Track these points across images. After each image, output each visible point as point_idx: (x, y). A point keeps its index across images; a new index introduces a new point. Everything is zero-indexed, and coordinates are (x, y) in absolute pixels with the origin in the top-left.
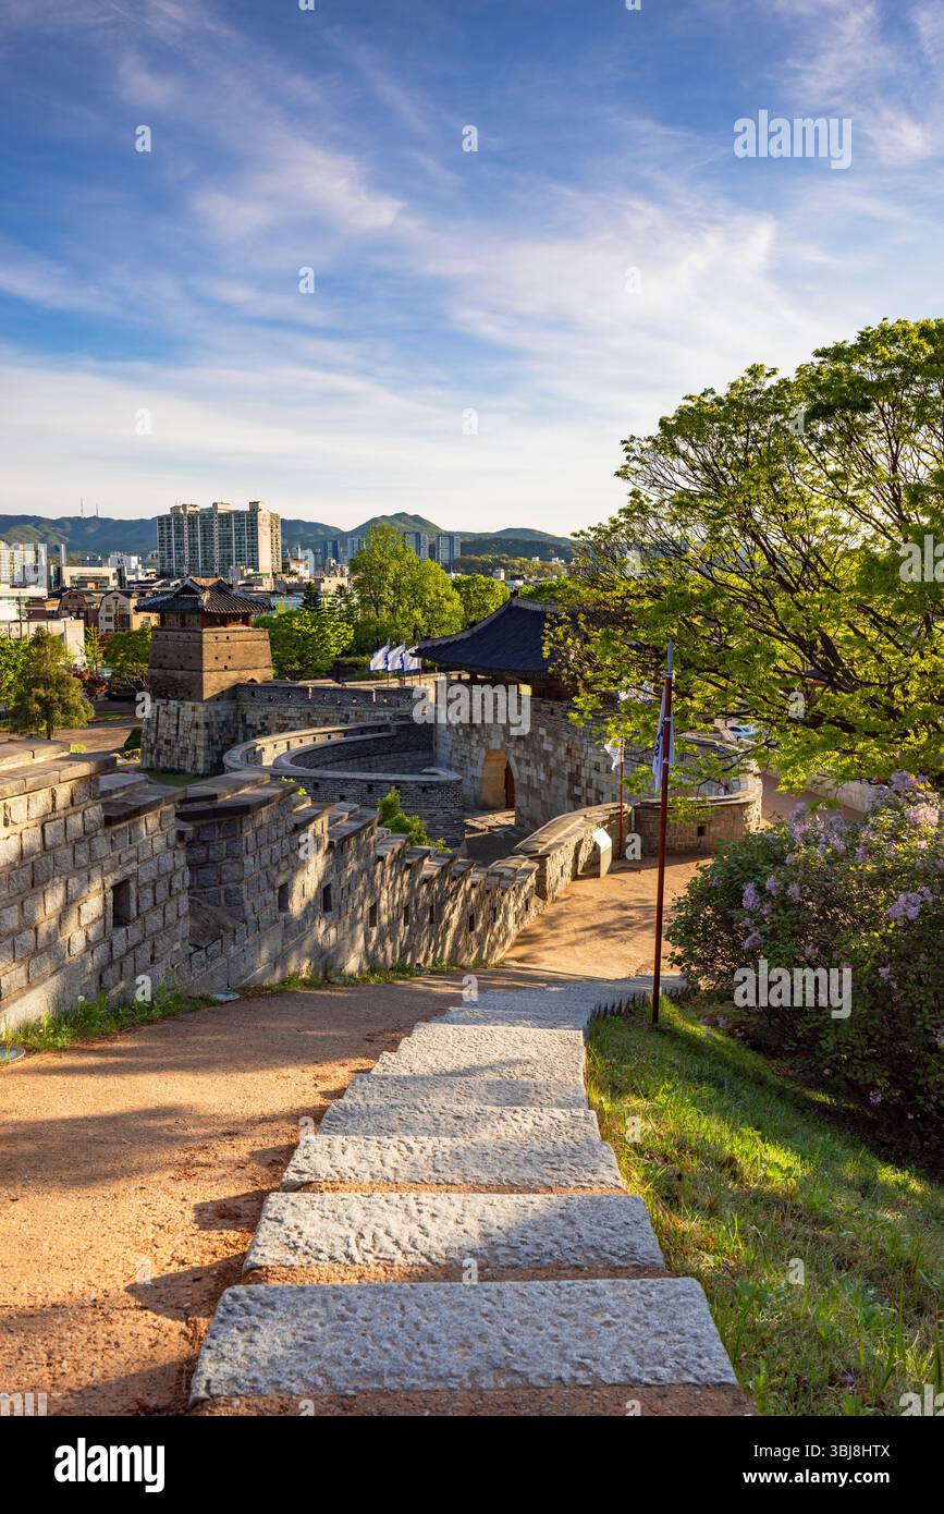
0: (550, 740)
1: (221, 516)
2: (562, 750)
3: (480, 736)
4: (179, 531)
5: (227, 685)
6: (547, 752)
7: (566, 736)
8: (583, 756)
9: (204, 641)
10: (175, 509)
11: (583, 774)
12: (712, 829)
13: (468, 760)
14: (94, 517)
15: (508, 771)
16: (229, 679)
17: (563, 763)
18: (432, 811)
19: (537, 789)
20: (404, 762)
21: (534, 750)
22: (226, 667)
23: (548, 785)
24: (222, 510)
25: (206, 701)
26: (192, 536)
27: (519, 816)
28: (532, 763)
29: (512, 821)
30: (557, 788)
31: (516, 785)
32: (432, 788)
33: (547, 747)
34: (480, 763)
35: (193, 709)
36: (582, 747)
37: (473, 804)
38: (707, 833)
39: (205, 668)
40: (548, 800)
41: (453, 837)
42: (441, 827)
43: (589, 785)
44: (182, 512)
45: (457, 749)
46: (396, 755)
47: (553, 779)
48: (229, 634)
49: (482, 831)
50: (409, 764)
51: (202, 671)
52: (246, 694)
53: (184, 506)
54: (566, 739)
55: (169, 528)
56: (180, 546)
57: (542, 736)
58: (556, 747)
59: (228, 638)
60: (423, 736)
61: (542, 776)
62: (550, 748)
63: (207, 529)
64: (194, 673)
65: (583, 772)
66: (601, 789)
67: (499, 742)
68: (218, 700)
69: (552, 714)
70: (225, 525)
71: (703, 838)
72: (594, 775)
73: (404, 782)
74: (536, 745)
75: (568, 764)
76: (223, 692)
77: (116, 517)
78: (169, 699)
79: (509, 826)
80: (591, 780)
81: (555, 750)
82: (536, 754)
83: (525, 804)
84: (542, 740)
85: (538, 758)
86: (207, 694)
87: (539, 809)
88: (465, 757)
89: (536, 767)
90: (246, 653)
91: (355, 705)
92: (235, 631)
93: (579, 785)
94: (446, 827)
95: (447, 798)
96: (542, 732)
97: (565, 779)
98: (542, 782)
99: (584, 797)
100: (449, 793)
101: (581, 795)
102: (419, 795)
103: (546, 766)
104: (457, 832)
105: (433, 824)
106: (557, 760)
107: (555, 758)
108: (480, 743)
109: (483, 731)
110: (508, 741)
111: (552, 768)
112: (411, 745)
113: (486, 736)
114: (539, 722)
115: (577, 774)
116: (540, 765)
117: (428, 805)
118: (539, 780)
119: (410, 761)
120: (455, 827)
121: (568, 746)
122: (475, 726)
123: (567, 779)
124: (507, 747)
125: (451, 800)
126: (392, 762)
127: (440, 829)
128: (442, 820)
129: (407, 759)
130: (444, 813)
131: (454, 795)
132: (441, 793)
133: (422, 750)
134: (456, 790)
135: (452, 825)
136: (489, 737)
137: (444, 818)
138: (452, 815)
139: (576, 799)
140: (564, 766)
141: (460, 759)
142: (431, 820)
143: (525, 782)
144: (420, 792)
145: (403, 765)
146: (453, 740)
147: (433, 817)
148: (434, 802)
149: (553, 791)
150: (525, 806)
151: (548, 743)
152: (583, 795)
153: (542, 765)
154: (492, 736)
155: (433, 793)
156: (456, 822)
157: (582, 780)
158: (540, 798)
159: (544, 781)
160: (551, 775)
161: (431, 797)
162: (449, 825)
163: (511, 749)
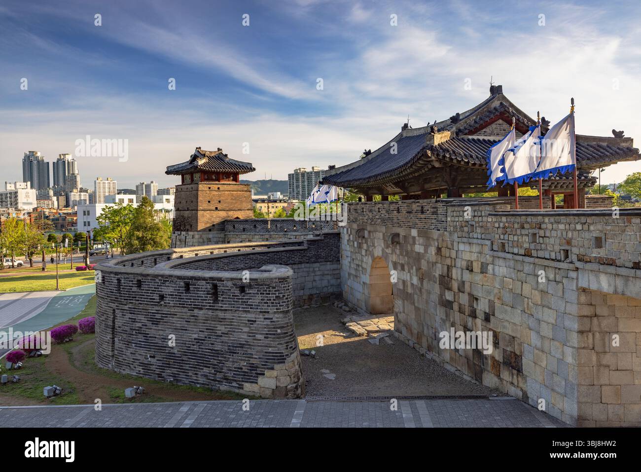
0: (421, 240)
1: (315, 172)
2: (432, 250)
3: (367, 244)
4: (297, 180)
5: (217, 221)
6: (419, 253)
7: (435, 234)
8: (454, 255)
9: (200, 189)
10: (296, 171)
11: (454, 276)
13: (360, 268)
14: (270, 180)
16: (218, 217)
17: (434, 264)
19: (411, 294)
21: (407, 254)
22: (216, 208)
23: (420, 291)
24: (316, 169)
25: (200, 231)
26: (303, 182)
27: (397, 321)
28: (406, 267)
29: (392, 327)
30: (429, 293)
31: (394, 290)
32: (250, 287)
33: (418, 248)
34: (369, 270)
35: (193, 237)
36: (452, 245)
37: (364, 308)
39: (200, 208)
40: (421, 307)
41: (276, 350)
42: (262, 337)
43: (461, 290)
44: (299, 171)
45: (353, 259)
47: (425, 282)
48: (219, 186)
49: (360, 335)
51: (197, 210)
52: (230, 227)
53: (300, 169)
54: (435, 237)
55: (293, 179)
56: (298, 187)
57: (414, 238)
58: (426, 247)
59: (219, 188)
60: (332, 250)
61: (415, 281)
62: (421, 250)
63: (309, 178)
64: (194, 212)
65: (455, 273)
66: (475, 293)
67: (380, 249)
68: (210, 230)
69: (422, 212)
70: (317, 176)
72: (467, 276)
74: (409, 248)
75: (439, 265)
76: (213, 225)
77: (279, 180)
78: (182, 231)
79: (389, 330)
80: (463, 282)
81: (426, 251)
82: (409, 257)
83: (401, 310)
84: (414, 243)
85: (411, 261)
86: (201, 226)
87: (413, 317)
88: (359, 266)
89: (409, 272)
90: (232, 199)
91: (295, 231)
92: (224, 184)
93: (450, 289)
94: (267, 338)
95: (267, 300)
96: (414, 233)
97: (436, 283)
98: (415, 287)
99: (456, 303)
100: (269, 294)
101: (453, 301)
102: (236, 296)
103: (419, 269)
104: (281, 344)
105: (252, 333)
106: (428, 262)
107: (425, 260)
108: (368, 252)
109: (369, 240)
110: (387, 248)
111: (423, 271)
112: (320, 258)
113: (371, 245)
114: (411, 224)
115: (448, 277)
116: (412, 269)
117: (246, 308)
118: (412, 284)
119: (319, 270)
120: (278, 338)
121: (438, 245)
122: (364, 237)
123: (438, 283)
124: (387, 253)
125: (273, 303)
126: (303, 271)
127: (260, 340)
128: (263, 328)
129: (317, 269)
130: (265, 319)
131: (276, 297)
132: (261, 294)
133: (330, 261)
134: (279, 290)
135: (274, 334)
136: (373, 245)
137: (265, 325)
138: (274, 322)
139: (448, 305)
140: (434, 267)
141: (355, 268)
142: (250, 327)
143: (401, 287)
144: (237, 292)
145: (313, 274)
146: (351, 252)
147: (252, 324)
148: (252, 305)
149: (425, 296)
150: (402, 311)
151: (419, 244)
152: (455, 301)
153: (414, 268)
154: (376, 245)
155: (251, 293)
156: (279, 331)
157: (453, 282)
158: (413, 303)
159: (416, 286)
160: (422, 279)
161: (250, 299)
162: (270, 334)
163: (389, 255)
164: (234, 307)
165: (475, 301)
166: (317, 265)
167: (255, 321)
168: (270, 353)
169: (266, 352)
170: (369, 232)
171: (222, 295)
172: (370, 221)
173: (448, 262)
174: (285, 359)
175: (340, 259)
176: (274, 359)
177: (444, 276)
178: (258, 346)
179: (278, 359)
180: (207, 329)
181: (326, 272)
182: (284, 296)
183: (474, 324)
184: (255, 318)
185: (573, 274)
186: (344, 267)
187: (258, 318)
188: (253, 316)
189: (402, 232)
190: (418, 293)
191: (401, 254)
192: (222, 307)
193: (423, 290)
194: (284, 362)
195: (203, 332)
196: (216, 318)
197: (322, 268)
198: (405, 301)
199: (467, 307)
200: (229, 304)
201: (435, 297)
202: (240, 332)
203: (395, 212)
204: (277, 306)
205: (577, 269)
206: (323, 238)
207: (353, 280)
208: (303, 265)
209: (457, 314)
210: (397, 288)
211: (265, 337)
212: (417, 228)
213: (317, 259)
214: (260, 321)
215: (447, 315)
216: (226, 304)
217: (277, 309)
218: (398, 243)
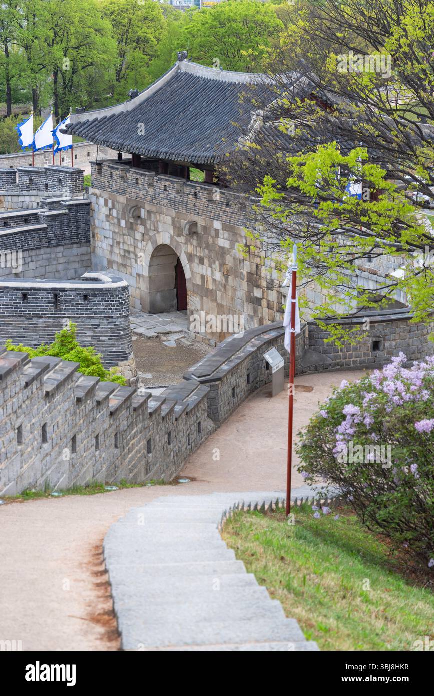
0: (226, 235)
2: (240, 247)
3: (145, 227)
6: (223, 248)
7: (243, 231)
8: (263, 254)
11: (263, 275)
12: (387, 344)
13: (132, 256)
15: (179, 268)
17: (241, 261)
18: (95, 322)
19: (212, 290)
20: (56, 259)
21: (208, 246)
23: (225, 287)
28: (206, 261)
30: (235, 290)
31: (189, 286)
32: (94, 296)
33: (223, 242)
34: (147, 259)
37: (139, 306)
38: (382, 348)
40: (224, 303)
41: (119, 349)
42: (106, 339)
43: (270, 288)
45: (118, 243)
46: (48, 250)
47: (230, 278)
50: (62, 260)
54: (243, 234)
57: (217, 231)
58: (232, 243)
60: (79, 227)
61: (218, 276)
62: (226, 245)
65: (264, 271)
66: (283, 291)
67: (167, 235)
69: (227, 205)
71: (378, 352)
72: (275, 275)
73: (63, 290)
74: (210, 240)
75: (247, 263)
79: (182, 331)
80: (272, 281)
81: (232, 247)
82: (210, 251)
84: (217, 236)
85: (213, 255)
87: (215, 314)
88: (129, 252)
89: (210, 266)
93: (259, 287)
94: (112, 339)
95: (111, 306)
96: (217, 225)
97: (243, 280)
98: (217, 283)
99: (265, 300)
100: (113, 301)
101: (262, 297)
102: (79, 304)
103: (222, 265)
104: (124, 344)
105: (96, 336)
106: (234, 259)
107: (231, 256)
108: (146, 237)
109: (148, 222)
110: (179, 235)
111: (229, 267)
112: (64, 239)
113: (152, 228)
114: (212, 214)
115: (257, 275)
116: (215, 263)
117: (90, 314)
118: (214, 280)
119: (63, 256)
120: (121, 339)
121: (246, 243)
122: (139, 217)
123: (246, 280)
124: (177, 242)
125: (116, 309)
126: (42, 259)
127: (104, 342)
128: (107, 331)
129: (60, 255)
130: (108, 323)
131: (119, 304)
132: (105, 301)
133: (77, 243)
134: (121, 298)
135: (118, 336)
136: (156, 229)
137: (108, 328)
138: (117, 325)
139: (256, 302)
140: (242, 265)
141: (122, 254)
142: (94, 331)
143: (199, 282)
144: (81, 301)
145: (55, 263)
146: (114, 232)
147: (96, 328)
148: (96, 312)
149: (230, 293)
150: (199, 309)
151: (223, 239)
152: (263, 298)
153: (217, 263)
154: (160, 230)
155: (95, 301)
156: (122, 333)
157: (262, 281)
158: (216, 300)
159: (219, 282)
160: (227, 275)
161: (94, 306)
162: (114, 336)
163: (182, 245)
164: (77, 314)
165: (283, 299)
166: (60, 249)
167: (99, 326)
168: (114, 352)
169: (110, 352)
170: (149, 212)
171: (65, 304)
172: (149, 198)
173: (257, 260)
174: (127, 356)
175: (91, 239)
176: (118, 357)
177: (253, 274)
178: (102, 347)
179: (122, 357)
180: (48, 335)
181: (72, 259)
182: (125, 302)
183: (281, 318)
184: (99, 323)
185: (355, 279)
186: (99, 252)
187: (102, 323)
188: (97, 321)
189: (201, 222)
190: (222, 289)
191: (199, 245)
192: (64, 314)
193: (227, 287)
194: (127, 359)
195: (44, 338)
196: (57, 325)
197: (67, 252)
198: (204, 298)
199: (275, 304)
200: (72, 312)
201: (241, 293)
202: (84, 336)
203: (191, 196)
204: (120, 311)
205: (357, 276)
206: (67, 211)
207: (118, 270)
208: (42, 250)
209: (266, 311)
210: (193, 284)
211: (109, 339)
212: (221, 221)
213: (60, 241)
214: (104, 325)
215: (255, 312)
216: (69, 312)
217: (120, 314)
218: (195, 233)
